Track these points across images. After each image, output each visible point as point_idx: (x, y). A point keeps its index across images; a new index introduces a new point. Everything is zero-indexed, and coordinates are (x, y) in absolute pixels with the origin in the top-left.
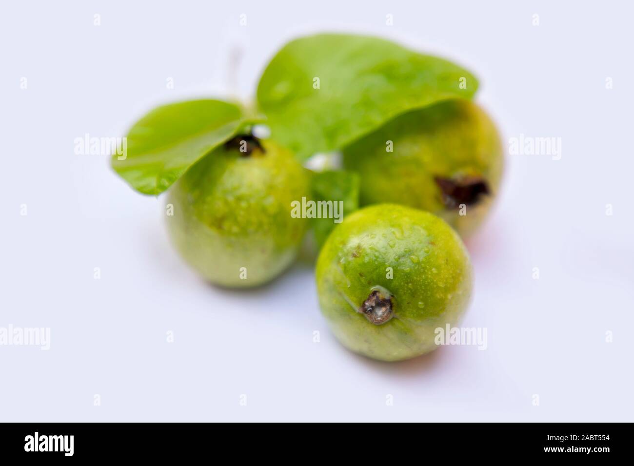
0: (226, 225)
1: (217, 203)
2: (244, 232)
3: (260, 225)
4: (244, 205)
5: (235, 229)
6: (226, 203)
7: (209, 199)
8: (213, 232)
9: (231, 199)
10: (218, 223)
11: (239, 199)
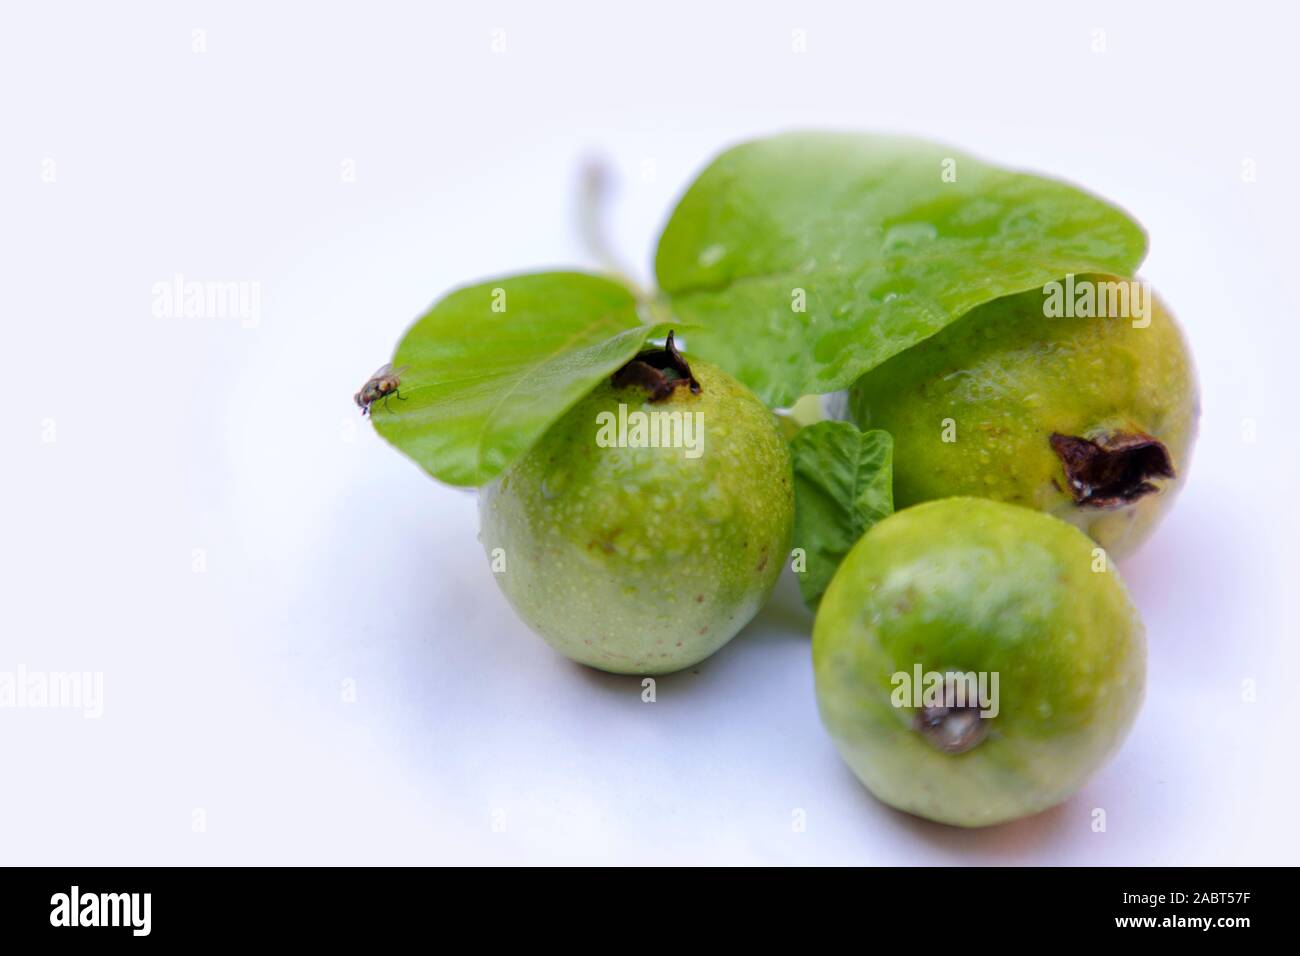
0: (622, 546)
1: (603, 501)
2: (660, 560)
3: (694, 544)
4: (659, 502)
5: (641, 554)
6: (622, 499)
7: (585, 491)
8: (595, 561)
9: (631, 490)
10: (606, 542)
11: (649, 490)
